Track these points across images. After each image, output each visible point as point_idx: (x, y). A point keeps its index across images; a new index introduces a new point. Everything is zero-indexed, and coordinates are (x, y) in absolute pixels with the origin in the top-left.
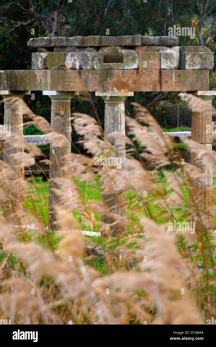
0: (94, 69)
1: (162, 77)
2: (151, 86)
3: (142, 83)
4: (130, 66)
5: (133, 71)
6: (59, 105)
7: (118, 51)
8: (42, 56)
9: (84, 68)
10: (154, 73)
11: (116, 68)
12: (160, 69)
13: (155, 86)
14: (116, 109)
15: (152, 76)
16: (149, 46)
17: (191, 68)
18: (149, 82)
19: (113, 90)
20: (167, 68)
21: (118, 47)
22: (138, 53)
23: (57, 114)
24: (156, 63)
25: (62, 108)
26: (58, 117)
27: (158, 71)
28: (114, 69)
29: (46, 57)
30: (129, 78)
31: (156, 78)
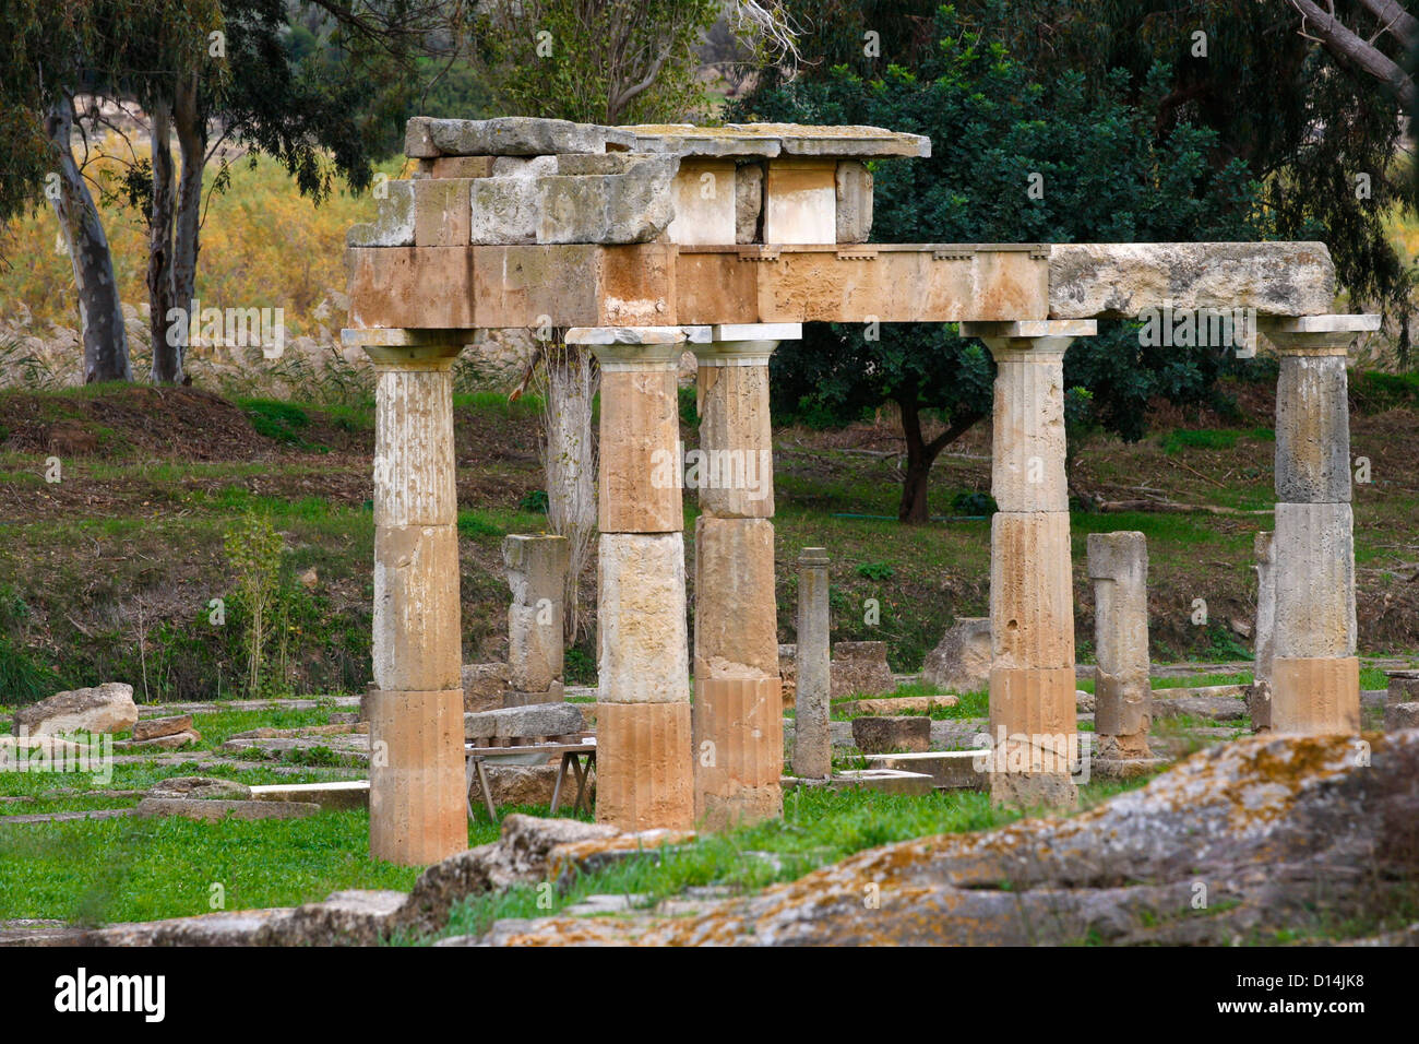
1: (476, 272)
2: (448, 309)
3: (425, 297)
10: (453, 258)
11: (359, 243)
12: (471, 243)
13: (457, 309)
15: (450, 270)
17: (551, 240)
18: (442, 294)
20: (487, 237)
24: (458, 222)
27: (462, 250)
30: (392, 277)
31: (458, 275)
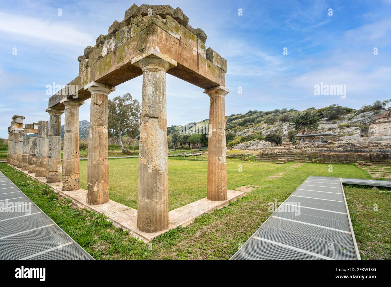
4: (173, 33)
5: (176, 40)
6: (97, 96)
8: (85, 61)
9: (119, 45)
14: (158, 75)
17: (216, 65)
19: (154, 48)
20: (202, 54)
21: (159, 16)
25: (100, 99)
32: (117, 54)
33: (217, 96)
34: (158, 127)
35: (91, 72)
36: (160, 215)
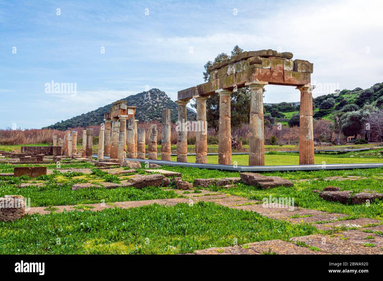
0: (244, 70)
1: (285, 75)
3: (273, 78)
4: (266, 66)
5: (268, 70)
6: (224, 97)
7: (258, 59)
8: (215, 73)
9: (238, 72)
10: (280, 72)
12: (283, 70)
13: (280, 80)
14: (258, 92)
15: (279, 74)
16: (276, 57)
17: (301, 71)
19: (256, 80)
20: (287, 70)
21: (258, 57)
22: (270, 60)
23: (223, 102)
25: (226, 99)
26: (223, 104)
28: (257, 68)
29: (217, 73)
30: (266, 74)
31: (281, 75)
32: (237, 77)
33: (304, 91)
34: (258, 118)
35: (220, 82)
36: (260, 161)
